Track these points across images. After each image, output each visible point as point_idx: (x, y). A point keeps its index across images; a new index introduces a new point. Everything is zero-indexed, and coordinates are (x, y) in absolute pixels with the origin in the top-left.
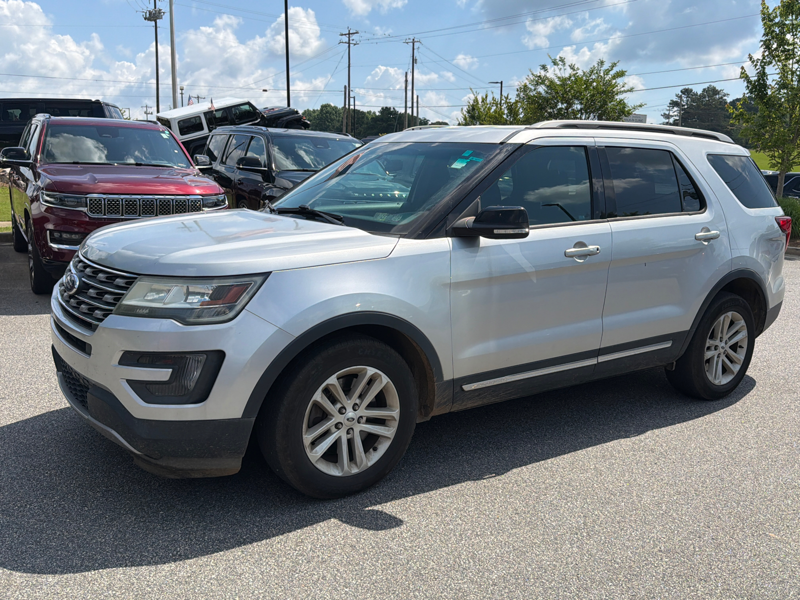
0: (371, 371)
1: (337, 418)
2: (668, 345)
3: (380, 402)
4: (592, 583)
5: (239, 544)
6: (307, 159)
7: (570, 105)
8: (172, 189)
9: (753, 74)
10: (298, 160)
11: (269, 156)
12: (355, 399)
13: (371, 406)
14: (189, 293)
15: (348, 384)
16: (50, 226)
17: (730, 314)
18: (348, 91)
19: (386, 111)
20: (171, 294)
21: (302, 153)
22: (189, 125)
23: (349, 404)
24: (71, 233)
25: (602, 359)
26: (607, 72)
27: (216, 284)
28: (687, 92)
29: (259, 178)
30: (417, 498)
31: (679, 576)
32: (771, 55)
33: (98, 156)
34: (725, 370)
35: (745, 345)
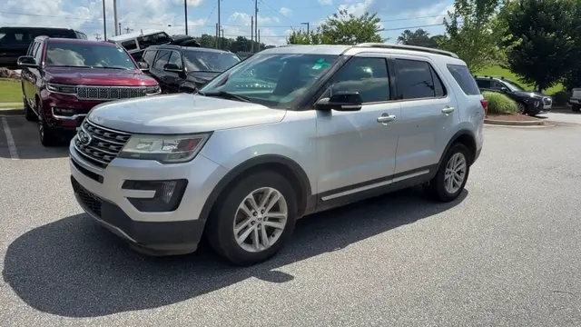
0: (272, 190)
1: (253, 218)
2: (427, 172)
3: (276, 208)
4: (407, 307)
5: (201, 293)
6: (203, 64)
7: (350, 37)
8: (126, 82)
9: (450, 22)
10: (198, 65)
11: (183, 63)
12: (262, 207)
13: (271, 211)
14: (163, 145)
15: (258, 197)
16: (53, 105)
17: (458, 154)
18: (218, 27)
19: (240, 38)
20: (154, 145)
21: (200, 60)
22: (129, 45)
23: (259, 210)
24: (66, 109)
25: (395, 180)
26: (370, 19)
27: (180, 139)
28: (407, 32)
29: (177, 75)
30: (300, 263)
31: (453, 301)
32: (459, 12)
33: (79, 62)
34: (454, 185)
35: (464, 171)
